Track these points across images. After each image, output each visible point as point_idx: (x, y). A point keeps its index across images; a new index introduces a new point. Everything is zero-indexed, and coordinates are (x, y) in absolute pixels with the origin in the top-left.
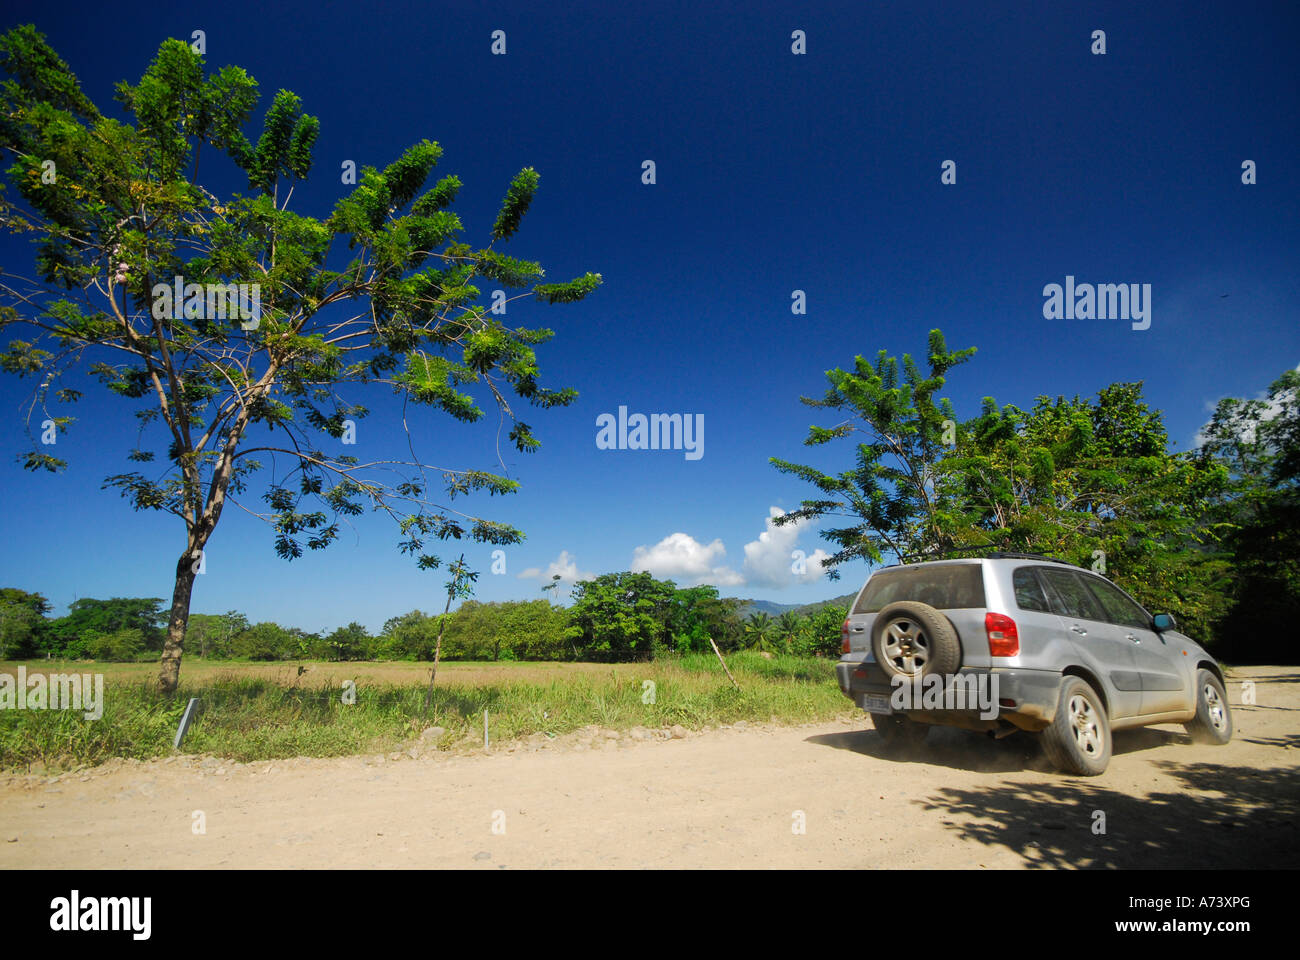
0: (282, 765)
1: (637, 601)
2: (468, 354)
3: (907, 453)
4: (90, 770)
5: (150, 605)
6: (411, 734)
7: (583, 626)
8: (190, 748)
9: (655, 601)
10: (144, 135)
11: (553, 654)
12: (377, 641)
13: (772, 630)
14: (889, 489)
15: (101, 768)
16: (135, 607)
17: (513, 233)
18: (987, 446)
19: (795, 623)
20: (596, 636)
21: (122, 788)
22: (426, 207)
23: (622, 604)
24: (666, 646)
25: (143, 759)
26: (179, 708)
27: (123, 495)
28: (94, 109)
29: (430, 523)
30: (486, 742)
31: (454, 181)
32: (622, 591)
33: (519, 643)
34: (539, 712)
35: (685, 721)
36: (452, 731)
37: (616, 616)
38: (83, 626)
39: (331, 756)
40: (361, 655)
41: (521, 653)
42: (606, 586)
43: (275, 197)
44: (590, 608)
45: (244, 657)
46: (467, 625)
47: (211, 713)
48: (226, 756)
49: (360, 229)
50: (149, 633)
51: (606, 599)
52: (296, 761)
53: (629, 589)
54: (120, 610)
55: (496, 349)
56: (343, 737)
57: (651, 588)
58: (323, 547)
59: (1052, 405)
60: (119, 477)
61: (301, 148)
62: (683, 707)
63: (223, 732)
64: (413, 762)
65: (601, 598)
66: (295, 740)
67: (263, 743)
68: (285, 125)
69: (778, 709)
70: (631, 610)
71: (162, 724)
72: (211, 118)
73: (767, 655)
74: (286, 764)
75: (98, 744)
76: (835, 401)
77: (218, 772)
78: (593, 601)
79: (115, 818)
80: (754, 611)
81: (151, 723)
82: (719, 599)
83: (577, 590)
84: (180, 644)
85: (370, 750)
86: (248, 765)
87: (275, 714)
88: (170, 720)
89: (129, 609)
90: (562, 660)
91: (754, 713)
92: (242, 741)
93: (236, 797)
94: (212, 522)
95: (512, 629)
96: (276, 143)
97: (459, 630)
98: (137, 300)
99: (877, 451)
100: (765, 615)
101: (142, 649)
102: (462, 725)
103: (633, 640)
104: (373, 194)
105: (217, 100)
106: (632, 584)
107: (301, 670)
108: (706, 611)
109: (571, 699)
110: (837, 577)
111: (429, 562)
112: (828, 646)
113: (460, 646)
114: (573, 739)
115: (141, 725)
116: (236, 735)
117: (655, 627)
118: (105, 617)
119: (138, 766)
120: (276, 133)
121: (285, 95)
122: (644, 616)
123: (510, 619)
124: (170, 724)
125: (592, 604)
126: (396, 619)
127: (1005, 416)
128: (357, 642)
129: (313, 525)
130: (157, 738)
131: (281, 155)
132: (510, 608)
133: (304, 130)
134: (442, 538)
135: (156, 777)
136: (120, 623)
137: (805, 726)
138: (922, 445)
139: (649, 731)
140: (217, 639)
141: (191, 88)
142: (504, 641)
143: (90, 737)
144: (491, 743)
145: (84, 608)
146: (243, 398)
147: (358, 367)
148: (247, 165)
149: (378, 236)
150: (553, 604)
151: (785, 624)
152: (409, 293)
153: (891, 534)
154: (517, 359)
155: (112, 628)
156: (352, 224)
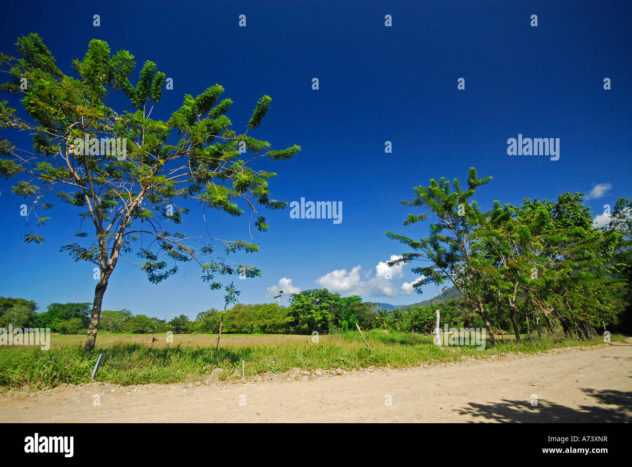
0: (143, 387)
1: (321, 304)
2: (235, 184)
3: (455, 228)
4: (50, 390)
5: (85, 306)
6: (207, 372)
7: (294, 317)
8: (99, 379)
9: (330, 304)
10: (85, 84)
11: (279, 330)
12: (193, 324)
13: (390, 318)
14: (446, 247)
15: (56, 388)
16: (78, 307)
17: (258, 126)
18: (497, 225)
19: (401, 315)
20: (300, 321)
21: (65, 399)
22: (216, 114)
23: (314, 305)
24: (336, 326)
25: (77, 384)
26: (95, 358)
27: (70, 255)
28: (60, 72)
29: (217, 267)
30: (243, 376)
31: (229, 101)
32: (313, 298)
33: (263, 325)
34: (270, 361)
35: (343, 366)
36: (227, 370)
37: (310, 311)
38: (53, 317)
39: (167, 383)
40: (186, 331)
41: (264, 330)
42: (306, 296)
43: (144, 111)
44: (297, 307)
45: (130, 332)
46: (237, 316)
47: (110, 361)
48: (116, 383)
49: (183, 126)
50: (85, 320)
51: (306, 303)
52: (150, 386)
53: (317, 298)
54: (71, 309)
55: (249, 182)
56: (173, 373)
57: (328, 297)
58: (165, 278)
59: (531, 203)
60: (69, 246)
61: (157, 87)
62: (342, 359)
63: (115, 371)
64: (207, 387)
65: (303, 302)
66: (149, 375)
67: (134, 376)
68: (149, 77)
69: (390, 360)
70: (318, 308)
71: (87, 367)
72: (113, 75)
73: (386, 331)
74: (144, 387)
75: (55, 377)
76: (418, 203)
77: (111, 391)
78: (299, 303)
79: (61, 414)
80: (380, 309)
81: (81, 366)
82: (362, 302)
83: (291, 298)
84: (96, 327)
85: (186, 380)
86: (127, 387)
87: (141, 362)
88: (90, 364)
89: (75, 308)
90: (284, 333)
91: (378, 362)
92: (124, 375)
93: (120, 404)
94: (112, 267)
95: (259, 318)
96: (145, 86)
97: (233, 318)
98: (79, 161)
99: (440, 228)
100: (385, 311)
101: (81, 328)
102: (232, 368)
103: (319, 323)
104: (189, 108)
105: (116, 67)
106: (318, 295)
107: (154, 340)
108: (356, 309)
109: (287, 353)
110: (421, 292)
111: (215, 286)
112: (417, 327)
113: (234, 326)
114: (286, 375)
115: (76, 367)
116: (122, 372)
117: (330, 317)
118: (64, 312)
119: (73, 388)
120: (145, 81)
121: (149, 64)
122: (325, 311)
123: (258, 312)
124: (90, 366)
125: (299, 306)
126: (203, 313)
127: (506, 209)
128: (184, 325)
129: (160, 268)
130: (84, 374)
131: (147, 91)
132: (258, 307)
133: (158, 79)
134: (223, 274)
135: (82, 394)
136: (71, 315)
137: (404, 369)
138: (463, 225)
139: (324, 371)
140: (117, 323)
141: (104, 62)
142: (256, 324)
143: (52, 373)
144: (246, 377)
145: (54, 308)
146: (128, 207)
147: (182, 191)
148: (132, 96)
149: (192, 128)
150: (280, 305)
151: (396, 315)
152: (207, 155)
153: (447, 269)
154: (259, 185)
155: (67, 317)
156: (180, 124)
